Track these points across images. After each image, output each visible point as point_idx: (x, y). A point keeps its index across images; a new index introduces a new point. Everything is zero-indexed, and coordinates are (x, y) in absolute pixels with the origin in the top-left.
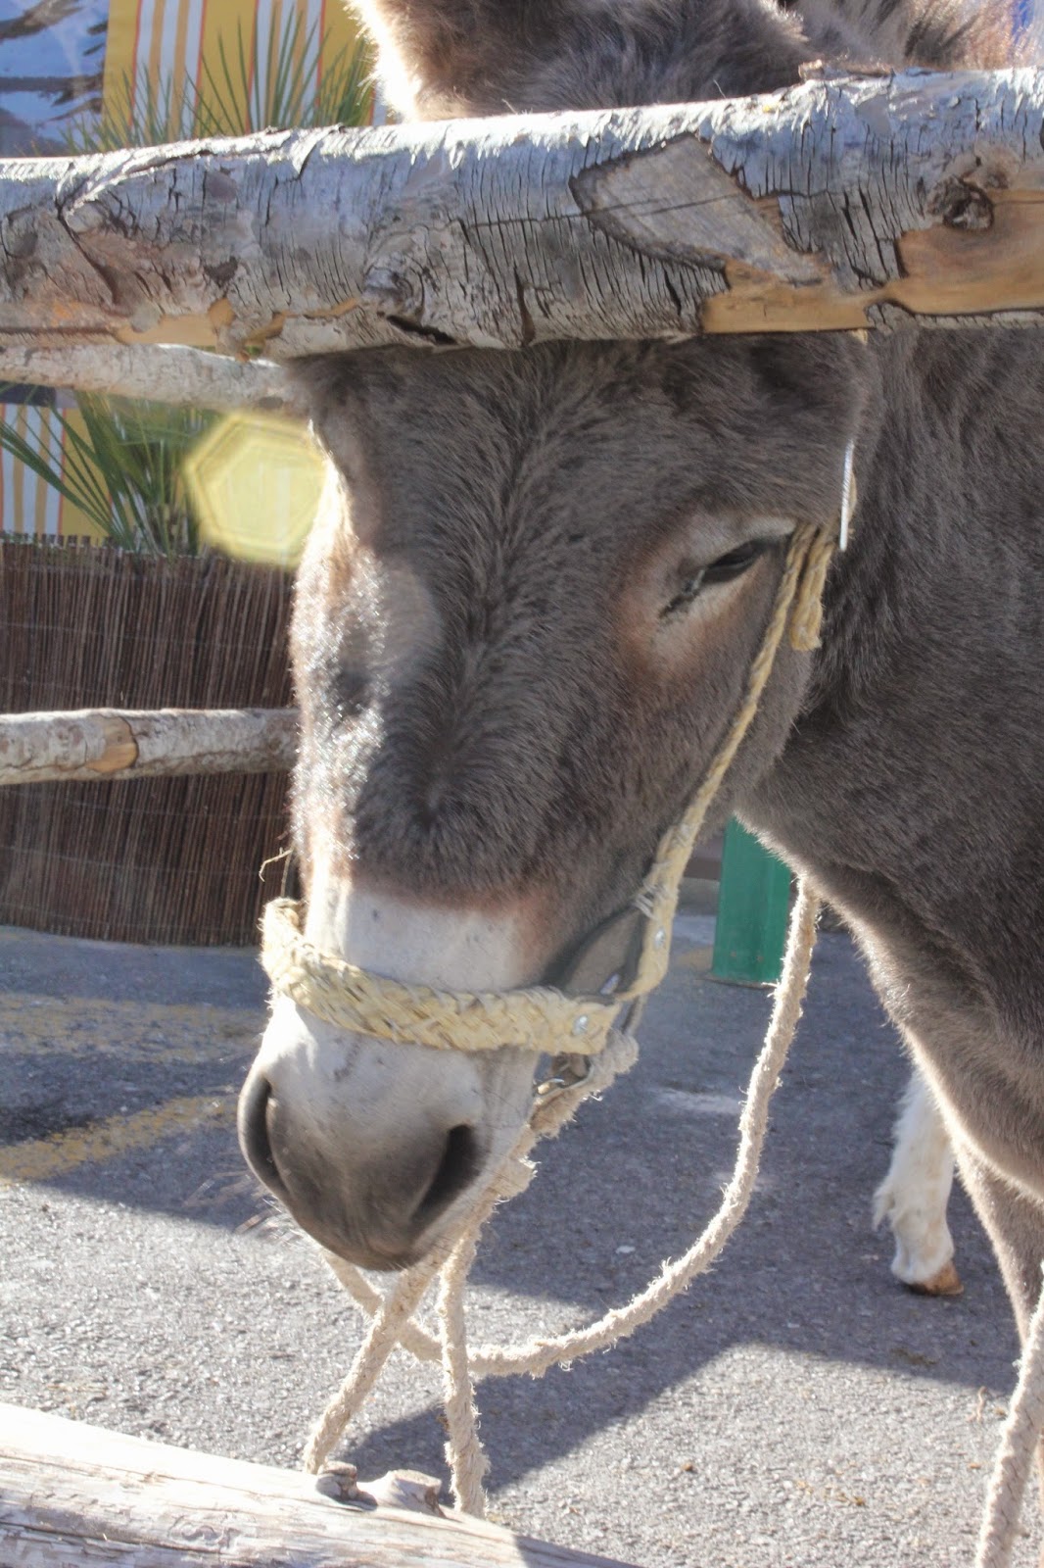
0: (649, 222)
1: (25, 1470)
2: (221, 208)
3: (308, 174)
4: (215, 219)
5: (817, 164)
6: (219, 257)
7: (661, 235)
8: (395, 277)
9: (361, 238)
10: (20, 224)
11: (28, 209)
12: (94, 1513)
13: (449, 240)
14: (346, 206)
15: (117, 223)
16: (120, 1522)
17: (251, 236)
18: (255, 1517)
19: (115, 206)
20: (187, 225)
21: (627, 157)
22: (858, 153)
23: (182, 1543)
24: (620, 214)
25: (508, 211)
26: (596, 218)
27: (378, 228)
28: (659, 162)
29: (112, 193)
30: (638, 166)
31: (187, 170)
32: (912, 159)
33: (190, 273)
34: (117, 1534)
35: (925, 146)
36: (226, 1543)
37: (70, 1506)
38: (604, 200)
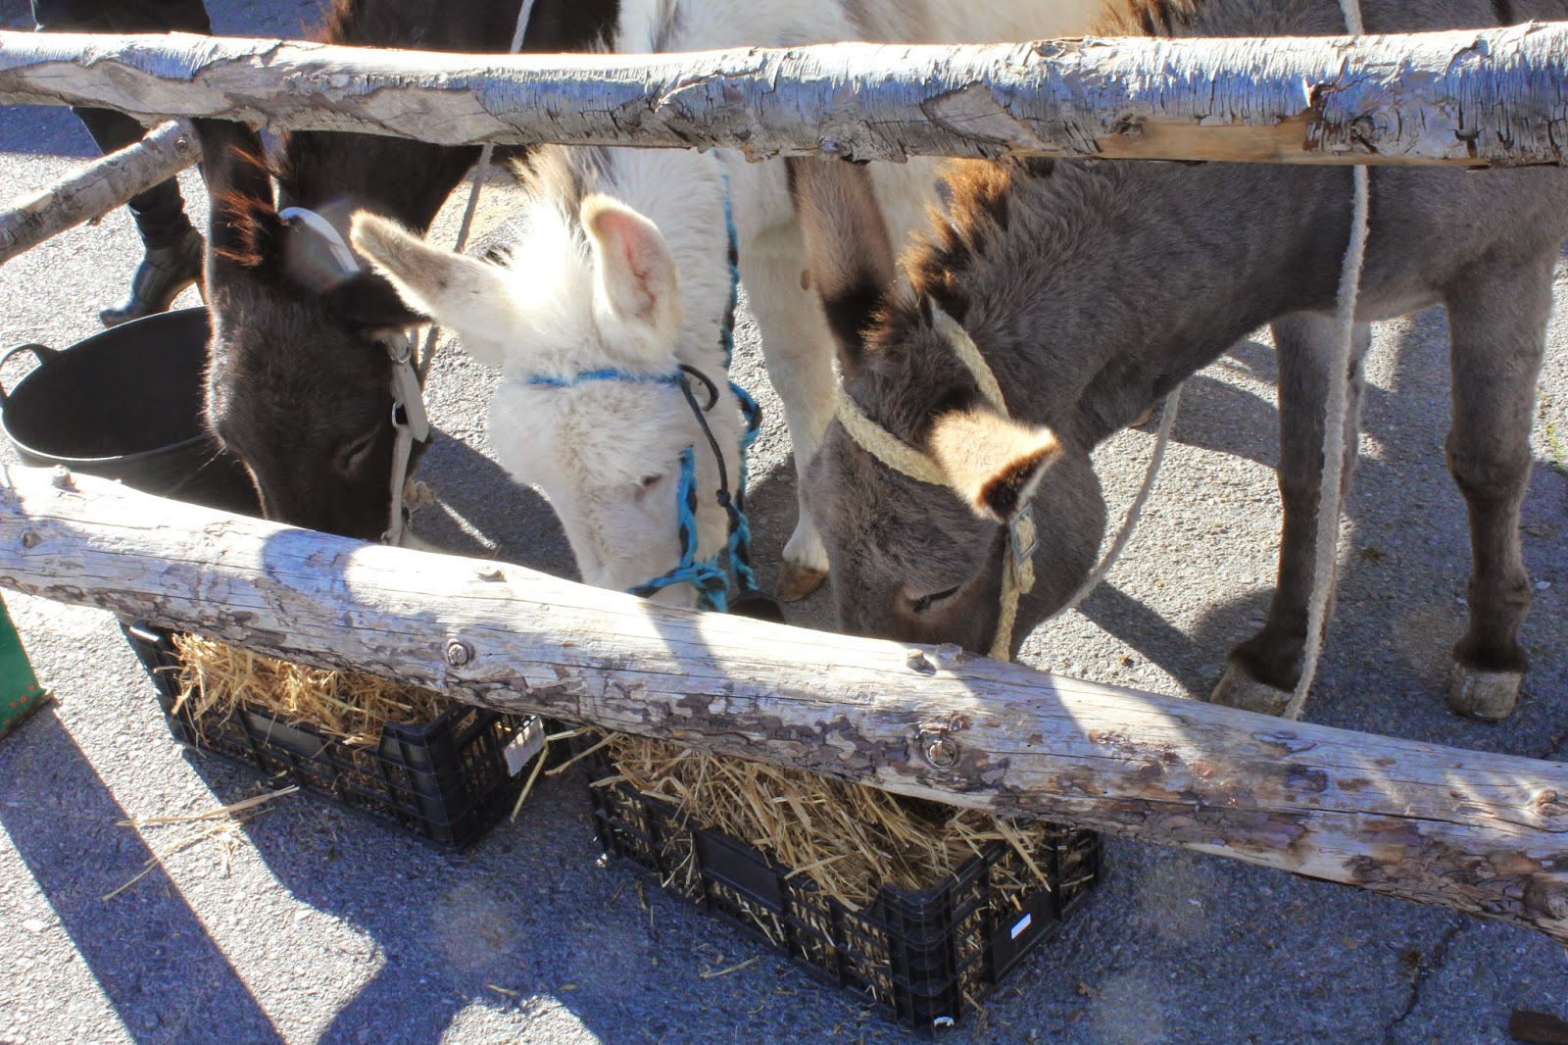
0: (964, 124)
1: (771, 670)
2: (735, 106)
3: (778, 89)
4: (733, 112)
5: (1048, 109)
6: (740, 130)
7: (971, 130)
8: (836, 145)
9: (814, 126)
10: (629, 109)
11: (632, 102)
12: (809, 689)
13: (861, 129)
14: (803, 109)
15: (682, 115)
16: (821, 693)
17: (754, 121)
18: (883, 685)
19: (679, 106)
20: (720, 115)
21: (947, 94)
22: (1069, 104)
23: (852, 701)
24: (949, 121)
25: (889, 118)
26: (937, 123)
27: (822, 123)
28: (965, 97)
29: (675, 99)
30: (954, 99)
31: (713, 86)
32: (1097, 111)
33: (726, 136)
34: (821, 699)
35: (1103, 105)
36: (872, 699)
37: (796, 687)
38: (939, 114)
